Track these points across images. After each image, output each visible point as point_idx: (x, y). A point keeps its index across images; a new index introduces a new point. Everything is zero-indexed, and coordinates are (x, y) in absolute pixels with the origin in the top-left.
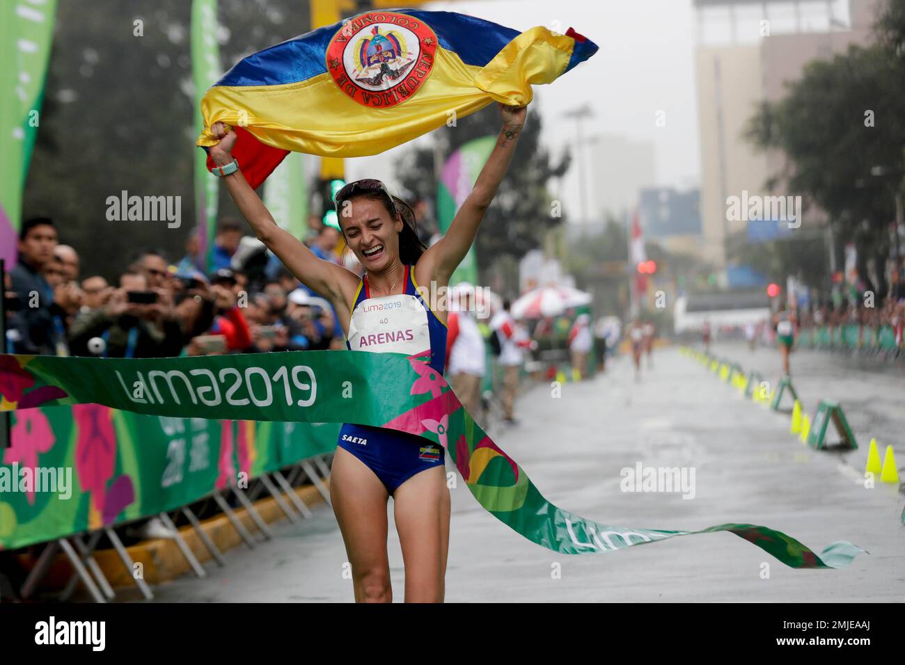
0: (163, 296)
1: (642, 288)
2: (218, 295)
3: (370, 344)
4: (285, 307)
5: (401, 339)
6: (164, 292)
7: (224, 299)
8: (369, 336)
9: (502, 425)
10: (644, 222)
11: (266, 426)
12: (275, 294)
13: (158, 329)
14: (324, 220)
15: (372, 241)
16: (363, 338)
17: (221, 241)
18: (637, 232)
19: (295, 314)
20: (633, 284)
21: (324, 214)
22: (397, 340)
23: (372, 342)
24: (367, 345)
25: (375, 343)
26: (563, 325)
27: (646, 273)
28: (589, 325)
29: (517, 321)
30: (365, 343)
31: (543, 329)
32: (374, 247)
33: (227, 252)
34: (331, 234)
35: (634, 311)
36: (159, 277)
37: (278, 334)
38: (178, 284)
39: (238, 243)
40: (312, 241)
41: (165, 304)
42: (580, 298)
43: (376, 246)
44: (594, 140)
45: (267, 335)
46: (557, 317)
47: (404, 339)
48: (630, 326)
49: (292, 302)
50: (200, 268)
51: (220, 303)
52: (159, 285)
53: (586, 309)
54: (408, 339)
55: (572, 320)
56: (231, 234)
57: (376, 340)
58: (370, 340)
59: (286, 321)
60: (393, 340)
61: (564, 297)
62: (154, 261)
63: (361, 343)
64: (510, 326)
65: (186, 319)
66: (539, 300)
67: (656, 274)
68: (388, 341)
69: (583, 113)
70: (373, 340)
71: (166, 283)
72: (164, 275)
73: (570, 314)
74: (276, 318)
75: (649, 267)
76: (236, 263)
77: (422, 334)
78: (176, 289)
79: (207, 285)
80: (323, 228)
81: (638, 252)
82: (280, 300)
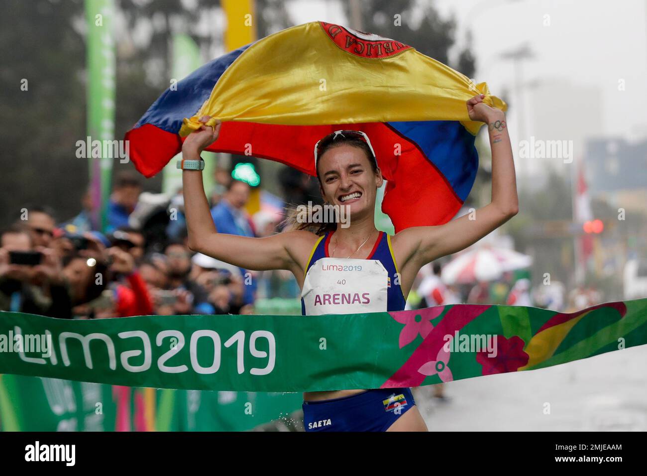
0: (49, 256)
1: (588, 250)
2: (113, 258)
3: (324, 304)
4: (189, 270)
5: (357, 302)
6: (51, 252)
7: (123, 262)
8: (324, 296)
9: (432, 403)
10: (590, 176)
11: (168, 394)
12: (178, 257)
13: (45, 295)
14: (233, 172)
15: (351, 186)
16: (318, 296)
17: (117, 197)
18: (583, 186)
19: (202, 279)
20: (578, 245)
21: (232, 168)
22: (353, 303)
23: (327, 302)
24: (321, 304)
25: (330, 303)
26: (499, 291)
27: (593, 233)
28: (528, 291)
29: (449, 287)
30: (320, 301)
31: (477, 295)
32: (352, 194)
33: (125, 210)
34: (240, 189)
35: (579, 275)
36: (45, 237)
37: (180, 299)
38: (67, 244)
39: (137, 200)
40: (220, 197)
41: (51, 265)
42: (519, 261)
43: (354, 193)
44: (535, 85)
45: (167, 301)
46: (493, 282)
47: (360, 302)
48: (575, 292)
49: (196, 265)
50: (94, 228)
51: (116, 267)
52: (46, 245)
53: (525, 274)
54: (363, 303)
55: (510, 286)
56: (129, 190)
57: (331, 300)
58: (325, 300)
59: (190, 286)
60: (349, 302)
61: (501, 260)
62: (41, 220)
63: (316, 302)
64: (440, 291)
65: (76, 284)
66: (473, 263)
67: (603, 234)
68: (343, 303)
69: (522, 54)
70: (328, 300)
71: (53, 244)
72: (51, 234)
73: (508, 279)
74: (177, 283)
75: (597, 226)
76: (134, 221)
77: (379, 299)
78: (65, 250)
79: (101, 247)
80: (231, 183)
81: (583, 210)
82: (183, 263)
